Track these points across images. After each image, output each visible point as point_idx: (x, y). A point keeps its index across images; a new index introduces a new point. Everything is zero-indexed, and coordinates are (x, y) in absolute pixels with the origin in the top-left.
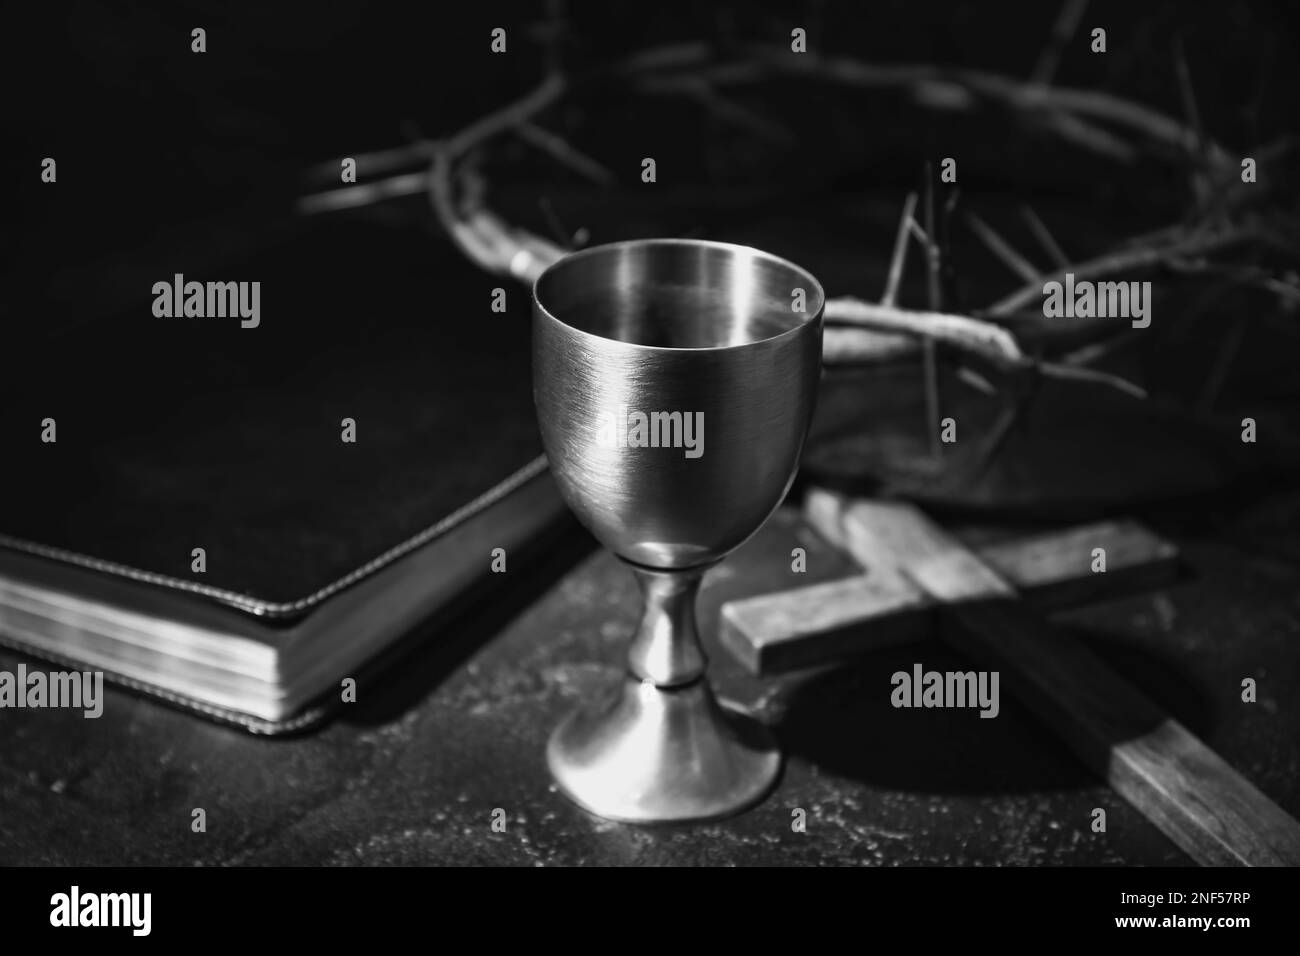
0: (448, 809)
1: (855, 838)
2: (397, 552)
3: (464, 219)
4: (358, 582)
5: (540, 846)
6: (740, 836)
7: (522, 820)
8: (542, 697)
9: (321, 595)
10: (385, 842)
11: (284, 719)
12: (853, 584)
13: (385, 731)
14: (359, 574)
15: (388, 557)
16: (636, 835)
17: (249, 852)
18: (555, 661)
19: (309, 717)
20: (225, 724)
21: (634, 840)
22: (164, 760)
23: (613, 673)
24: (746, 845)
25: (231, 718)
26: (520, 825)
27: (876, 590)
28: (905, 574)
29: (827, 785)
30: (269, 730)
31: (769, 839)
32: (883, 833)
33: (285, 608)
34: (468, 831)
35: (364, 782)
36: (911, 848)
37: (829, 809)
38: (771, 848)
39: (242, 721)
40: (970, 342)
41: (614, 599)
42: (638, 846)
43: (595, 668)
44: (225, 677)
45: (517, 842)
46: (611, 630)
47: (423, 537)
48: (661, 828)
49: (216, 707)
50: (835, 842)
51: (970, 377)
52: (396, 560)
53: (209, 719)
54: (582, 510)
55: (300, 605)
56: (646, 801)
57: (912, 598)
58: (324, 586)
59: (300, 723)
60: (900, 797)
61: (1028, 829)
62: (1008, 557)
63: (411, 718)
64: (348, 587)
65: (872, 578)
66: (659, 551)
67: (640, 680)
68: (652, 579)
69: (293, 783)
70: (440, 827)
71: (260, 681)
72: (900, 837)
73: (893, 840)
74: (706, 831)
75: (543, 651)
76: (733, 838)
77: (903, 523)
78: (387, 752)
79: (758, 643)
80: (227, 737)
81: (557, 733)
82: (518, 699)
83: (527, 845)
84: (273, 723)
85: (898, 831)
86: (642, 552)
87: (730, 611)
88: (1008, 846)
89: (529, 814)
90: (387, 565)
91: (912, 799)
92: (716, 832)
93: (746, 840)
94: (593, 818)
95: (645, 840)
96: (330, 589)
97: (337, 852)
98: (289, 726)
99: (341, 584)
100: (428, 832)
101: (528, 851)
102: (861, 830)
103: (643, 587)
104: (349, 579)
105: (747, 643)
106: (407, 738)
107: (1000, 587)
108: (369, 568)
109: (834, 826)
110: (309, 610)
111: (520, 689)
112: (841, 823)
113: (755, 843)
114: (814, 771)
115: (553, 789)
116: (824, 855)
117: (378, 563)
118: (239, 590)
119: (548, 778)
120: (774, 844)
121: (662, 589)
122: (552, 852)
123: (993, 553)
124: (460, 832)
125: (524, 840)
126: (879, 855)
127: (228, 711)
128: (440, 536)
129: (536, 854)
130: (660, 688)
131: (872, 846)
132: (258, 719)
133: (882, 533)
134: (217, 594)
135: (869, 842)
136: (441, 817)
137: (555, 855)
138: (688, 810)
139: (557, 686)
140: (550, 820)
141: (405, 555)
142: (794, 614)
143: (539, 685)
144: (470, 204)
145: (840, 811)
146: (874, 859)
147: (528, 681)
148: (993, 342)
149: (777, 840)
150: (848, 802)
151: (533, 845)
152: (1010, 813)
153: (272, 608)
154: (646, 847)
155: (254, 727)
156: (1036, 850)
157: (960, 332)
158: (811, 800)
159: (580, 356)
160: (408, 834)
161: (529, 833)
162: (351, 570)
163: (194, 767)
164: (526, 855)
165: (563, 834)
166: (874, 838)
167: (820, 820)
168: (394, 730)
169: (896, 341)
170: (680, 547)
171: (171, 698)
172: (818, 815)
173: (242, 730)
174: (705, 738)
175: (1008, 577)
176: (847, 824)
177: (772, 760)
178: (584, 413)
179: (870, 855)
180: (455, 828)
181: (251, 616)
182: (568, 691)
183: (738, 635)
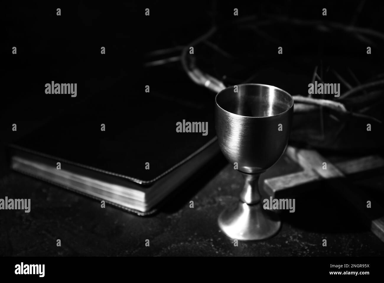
0: (192, 237)
1: (302, 245)
2: (176, 166)
3: (191, 70)
4: (166, 174)
5: (217, 247)
6: (270, 245)
7: (212, 240)
8: (215, 205)
9: (157, 178)
10: (176, 246)
11: (147, 212)
12: (300, 174)
13: (174, 215)
14: (167, 172)
15: (174, 167)
16: (243, 244)
17: (140, 248)
18: (219, 195)
19: (154, 211)
20: (131, 213)
21: (242, 246)
22: (116, 223)
23: (235, 199)
24: (272, 247)
25: (133, 211)
26: (211, 241)
27: (306, 175)
28: (314, 171)
29: (294, 231)
30: (143, 214)
31: (278, 246)
32: (309, 244)
33: (148, 182)
34: (197, 243)
35: (169, 229)
36: (317, 248)
37: (294, 237)
38: (279, 248)
39: (136, 212)
40: (333, 107)
41: (234, 177)
42: (243, 247)
43: (230, 197)
44: (131, 200)
45: (211, 246)
46: (233, 186)
47: (183, 161)
48: (249, 242)
49: (129, 208)
50: (296, 246)
51: (333, 117)
52: (176, 168)
53: (127, 211)
54: (228, 158)
55: (152, 181)
56: (244, 235)
57: (316, 178)
58: (158, 176)
59: (151, 213)
60: (314, 234)
61: (348, 243)
62: (342, 166)
63: (181, 211)
64: (164, 176)
65: (305, 172)
66: (248, 169)
67: (243, 202)
68: (247, 176)
69: (150, 229)
70: (190, 242)
71: (140, 202)
72: (314, 245)
73: (312, 246)
74: (261, 243)
75: (215, 192)
76: (268, 245)
77: (313, 156)
78: (175, 221)
79: (274, 191)
80: (132, 216)
81: (220, 216)
82: (209, 206)
83: (213, 247)
84: (144, 213)
85: (313, 244)
86: (244, 169)
87: (266, 181)
88: (343, 248)
89: (214, 238)
90: (174, 170)
91: (317, 234)
92: (264, 244)
93: (272, 246)
94: (231, 239)
95: (245, 246)
96: (159, 177)
97: (163, 248)
98: (149, 214)
99: (162, 175)
100: (187, 243)
101: (214, 248)
102: (303, 243)
103: (244, 178)
104: (164, 174)
105: (271, 190)
106: (180, 217)
107: (341, 174)
108: (169, 171)
109: (296, 242)
110: (154, 182)
111: (209, 203)
112: (298, 241)
113: (274, 247)
114: (290, 227)
115: (220, 231)
116: (293, 250)
117: (172, 169)
118: (135, 177)
119: (218, 228)
120: (279, 247)
121: (249, 179)
122: (220, 249)
123: (338, 165)
124: (195, 243)
125: (213, 246)
126: (308, 250)
127: (132, 209)
128: (188, 161)
129: (216, 249)
130: (248, 205)
131: (306, 248)
132: (140, 212)
133: (308, 159)
134: (129, 178)
135: (305, 247)
136: (190, 239)
137: (221, 250)
138: (256, 237)
139: (220, 202)
140: (219, 240)
141: (178, 167)
142: (284, 182)
143: (215, 202)
144: (192, 66)
145: (297, 238)
146: (307, 251)
147: (212, 201)
148: (339, 107)
149: (280, 246)
150: (300, 235)
151: (215, 247)
152: (344, 239)
153: (144, 182)
154: (245, 248)
155: (139, 214)
156: (351, 249)
157: (330, 104)
158: (289, 235)
159: (229, 119)
160: (182, 244)
161: (214, 244)
162: (165, 171)
163: (124, 225)
164: (213, 250)
165: (223, 244)
166: (307, 245)
167: (292, 240)
168: (176, 215)
169: (312, 107)
170: (254, 168)
171: (116, 205)
172: (292, 239)
173: (136, 214)
174: (261, 218)
175: (343, 171)
176: (299, 241)
177: (279, 223)
178: (230, 134)
179: (306, 250)
180: (194, 242)
181: (139, 184)
182: (222, 204)
183: (269, 188)
